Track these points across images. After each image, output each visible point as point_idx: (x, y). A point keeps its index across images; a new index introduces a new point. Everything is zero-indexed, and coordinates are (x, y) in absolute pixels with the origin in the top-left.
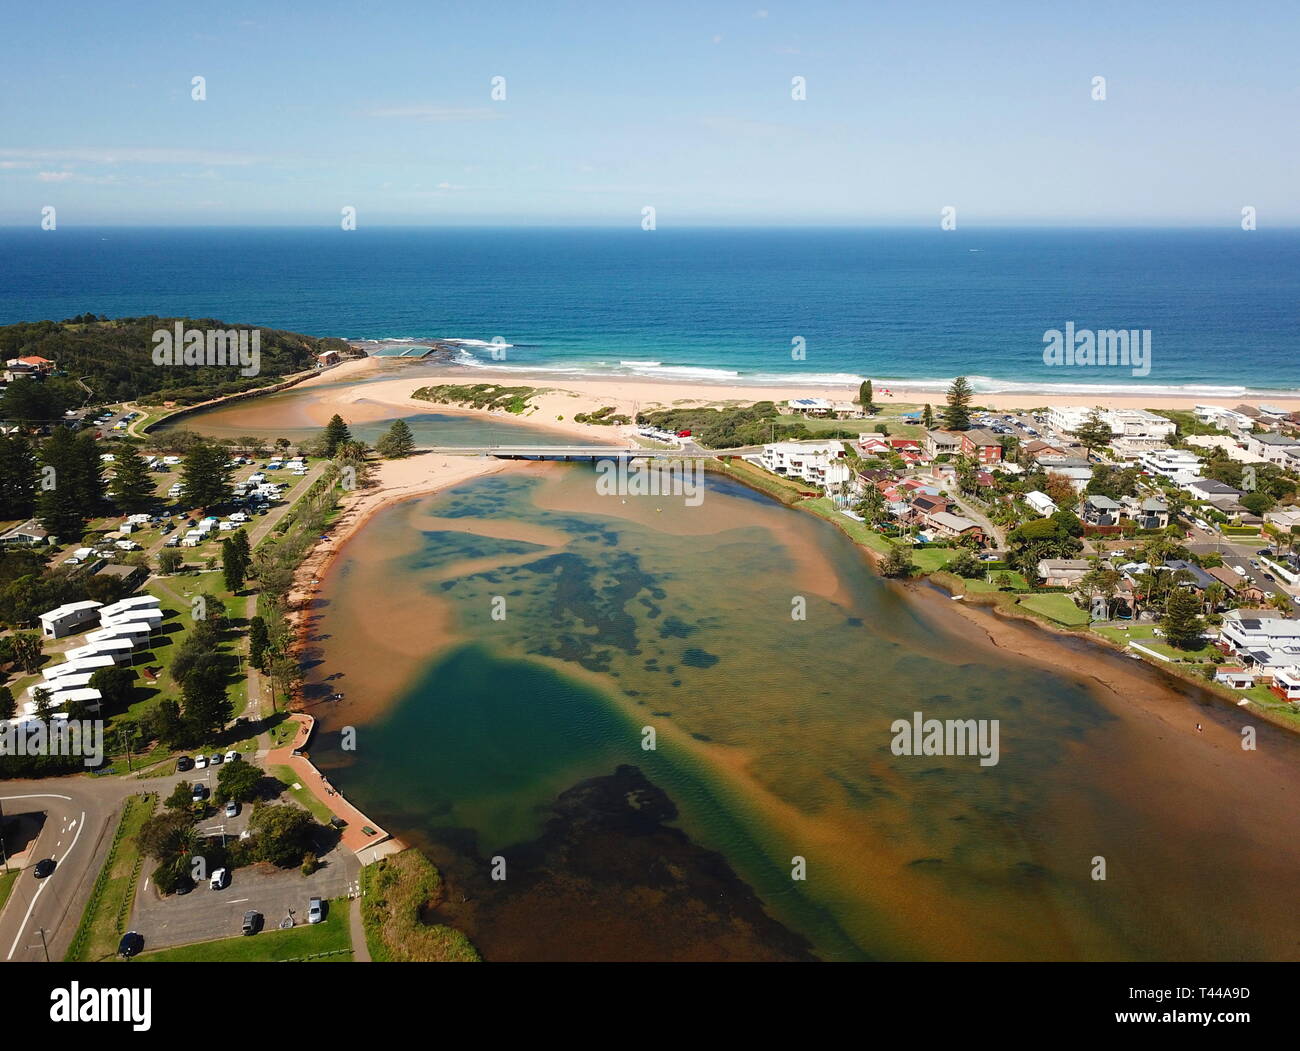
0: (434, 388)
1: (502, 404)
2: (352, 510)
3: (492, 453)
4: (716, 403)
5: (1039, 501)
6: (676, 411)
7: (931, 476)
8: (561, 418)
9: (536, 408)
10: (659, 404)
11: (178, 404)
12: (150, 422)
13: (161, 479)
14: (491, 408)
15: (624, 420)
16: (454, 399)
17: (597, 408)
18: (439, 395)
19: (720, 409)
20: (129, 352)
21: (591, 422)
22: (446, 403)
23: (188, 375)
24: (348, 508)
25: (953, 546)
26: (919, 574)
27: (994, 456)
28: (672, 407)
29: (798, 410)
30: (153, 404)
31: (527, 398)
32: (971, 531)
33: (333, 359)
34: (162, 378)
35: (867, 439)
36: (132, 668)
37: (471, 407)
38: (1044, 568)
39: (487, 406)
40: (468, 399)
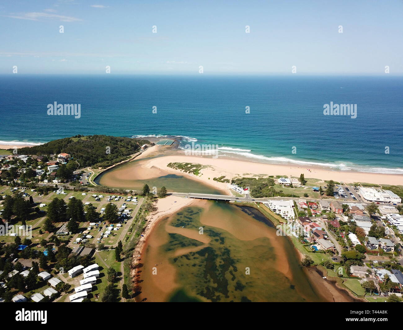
0: (174, 163)
1: (192, 172)
2: (149, 222)
3: (189, 196)
4: (256, 175)
5: (353, 237)
6: (244, 178)
7: (320, 219)
8: (209, 179)
9: (202, 174)
10: (239, 175)
11: (102, 168)
12: (95, 177)
13: (98, 204)
14: (189, 172)
15: (228, 181)
16: (179, 168)
17: (220, 176)
18: (175, 166)
19: (257, 178)
20: (90, 151)
21: (218, 181)
22: (177, 169)
23: (105, 157)
24: (149, 220)
25: (325, 253)
26: (313, 265)
27: (340, 212)
28: (243, 177)
29: (281, 183)
30: (96, 168)
31: (200, 170)
32: (331, 249)
33: (145, 148)
34: (98, 158)
35: (301, 202)
36: (91, 293)
37: (184, 172)
38: (352, 269)
39: (188, 171)
40: (183, 169)
